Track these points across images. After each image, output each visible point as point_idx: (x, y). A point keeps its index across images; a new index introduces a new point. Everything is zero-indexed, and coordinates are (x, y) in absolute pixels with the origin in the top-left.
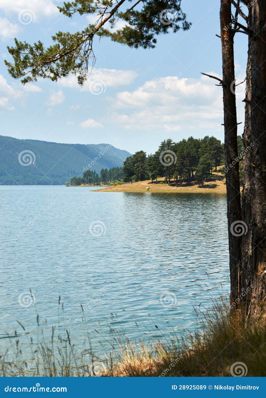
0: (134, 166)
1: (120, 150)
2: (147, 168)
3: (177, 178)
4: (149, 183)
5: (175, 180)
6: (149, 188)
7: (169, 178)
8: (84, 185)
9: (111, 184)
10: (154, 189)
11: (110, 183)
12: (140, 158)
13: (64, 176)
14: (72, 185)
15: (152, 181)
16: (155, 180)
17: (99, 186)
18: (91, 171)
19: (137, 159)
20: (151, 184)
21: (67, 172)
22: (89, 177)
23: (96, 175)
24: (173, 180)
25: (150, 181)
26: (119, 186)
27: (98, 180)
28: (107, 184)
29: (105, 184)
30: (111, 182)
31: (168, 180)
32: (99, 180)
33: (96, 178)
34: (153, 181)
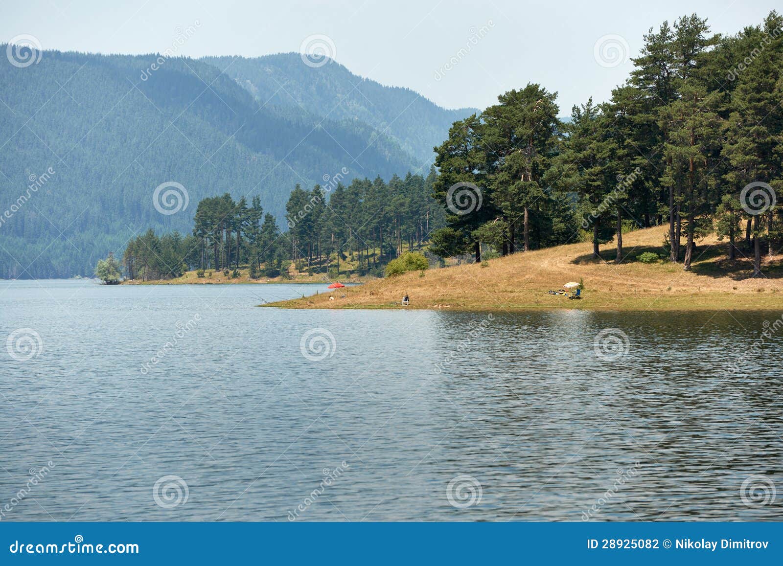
0: (493, 170)
1: (380, 86)
2: (567, 176)
3: (733, 231)
4: (576, 262)
5: (726, 240)
6: (581, 287)
7: (691, 232)
8: (201, 275)
9: (346, 266)
10: (606, 290)
11: (337, 266)
12: (527, 124)
13: (82, 231)
14: (132, 277)
15: (596, 248)
16: (612, 245)
17: (281, 283)
18: (236, 200)
19: (508, 132)
20: (591, 266)
21: (96, 209)
22: (228, 233)
23: (262, 221)
24: (711, 240)
25: (586, 247)
26: (412, 275)
27: (273, 251)
28: (324, 270)
29: (312, 272)
30: (344, 258)
31: (683, 241)
32: (280, 249)
33: (266, 235)
34: (602, 248)
